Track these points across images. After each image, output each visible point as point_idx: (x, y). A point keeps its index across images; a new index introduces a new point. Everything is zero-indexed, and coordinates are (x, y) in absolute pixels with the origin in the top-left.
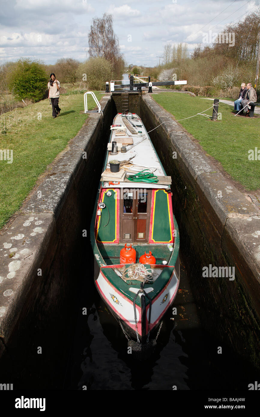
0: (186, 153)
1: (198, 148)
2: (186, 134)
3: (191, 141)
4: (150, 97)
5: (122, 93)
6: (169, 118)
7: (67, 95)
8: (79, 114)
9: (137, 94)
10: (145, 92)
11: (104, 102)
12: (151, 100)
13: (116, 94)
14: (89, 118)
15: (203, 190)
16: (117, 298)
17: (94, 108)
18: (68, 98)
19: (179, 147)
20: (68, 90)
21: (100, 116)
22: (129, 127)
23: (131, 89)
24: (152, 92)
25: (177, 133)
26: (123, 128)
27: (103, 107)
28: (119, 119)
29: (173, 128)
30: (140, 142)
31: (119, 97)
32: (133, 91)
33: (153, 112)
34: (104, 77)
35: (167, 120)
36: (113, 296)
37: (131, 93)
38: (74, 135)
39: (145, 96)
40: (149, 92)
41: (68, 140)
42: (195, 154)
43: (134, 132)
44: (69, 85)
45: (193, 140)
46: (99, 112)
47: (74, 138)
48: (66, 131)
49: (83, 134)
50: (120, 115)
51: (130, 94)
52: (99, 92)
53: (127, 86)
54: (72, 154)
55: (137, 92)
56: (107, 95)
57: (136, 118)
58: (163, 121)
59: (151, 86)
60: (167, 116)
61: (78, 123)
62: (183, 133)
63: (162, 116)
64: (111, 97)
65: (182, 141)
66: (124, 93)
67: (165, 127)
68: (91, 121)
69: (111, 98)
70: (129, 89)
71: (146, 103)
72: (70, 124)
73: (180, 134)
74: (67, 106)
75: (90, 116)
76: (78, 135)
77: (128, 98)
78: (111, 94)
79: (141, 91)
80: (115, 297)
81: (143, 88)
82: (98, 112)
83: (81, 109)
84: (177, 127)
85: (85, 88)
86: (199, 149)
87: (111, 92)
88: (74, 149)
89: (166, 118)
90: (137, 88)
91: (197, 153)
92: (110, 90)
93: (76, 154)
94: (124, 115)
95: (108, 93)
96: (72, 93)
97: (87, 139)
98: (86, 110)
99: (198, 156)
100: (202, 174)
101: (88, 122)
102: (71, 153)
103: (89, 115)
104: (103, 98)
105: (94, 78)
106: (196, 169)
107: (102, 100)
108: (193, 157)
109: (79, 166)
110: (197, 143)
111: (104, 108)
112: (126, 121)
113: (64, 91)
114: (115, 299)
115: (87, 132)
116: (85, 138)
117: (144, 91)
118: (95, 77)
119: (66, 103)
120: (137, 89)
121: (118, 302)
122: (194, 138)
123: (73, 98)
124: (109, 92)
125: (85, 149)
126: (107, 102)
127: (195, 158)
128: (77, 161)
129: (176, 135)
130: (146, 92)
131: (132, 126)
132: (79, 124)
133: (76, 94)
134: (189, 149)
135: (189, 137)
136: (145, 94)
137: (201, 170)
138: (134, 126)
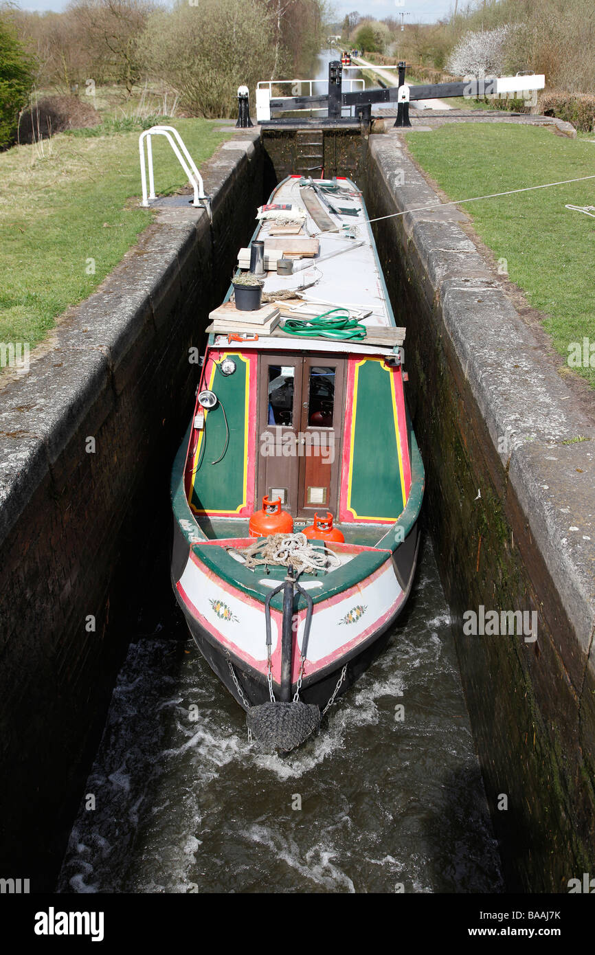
0: (483, 364)
1: (533, 342)
2: (501, 289)
3: (514, 315)
4: (399, 144)
5: (300, 127)
6: (452, 224)
7: (94, 134)
8: (120, 209)
9: (356, 132)
10: (386, 123)
11: (224, 164)
12: (398, 154)
13: (277, 132)
14: (154, 228)
15: (526, 510)
16: (226, 606)
17: (181, 186)
18: (92, 146)
19: (463, 338)
20: (108, 112)
21: (196, 218)
22: (318, 213)
23: (335, 113)
24: (407, 124)
25: (468, 284)
26: (298, 213)
27: (216, 184)
28: (289, 191)
29: (456, 267)
30: (342, 253)
31: (290, 143)
32: (339, 122)
33: (398, 200)
34: (241, 64)
35: (440, 233)
36: (217, 604)
37: (331, 126)
38: (85, 294)
39: (381, 138)
40: (397, 124)
41: (57, 310)
42: (516, 367)
43: (328, 225)
44: (113, 92)
45: (523, 313)
46: (197, 203)
47: (83, 303)
48: (58, 276)
49: (119, 287)
50: (296, 179)
51: (328, 133)
52: (214, 126)
53: (320, 101)
54: (60, 365)
55: (356, 126)
56: (239, 137)
57: (345, 190)
58: (424, 236)
59: (407, 100)
60: (444, 218)
61: (109, 245)
62: (489, 284)
63: (425, 216)
64: (255, 143)
65: (477, 318)
66: (307, 127)
67: (429, 263)
68: (159, 238)
69: (253, 148)
70: (323, 111)
71: (380, 169)
72: (79, 247)
73: (476, 290)
74: (83, 178)
75: (160, 219)
76: (101, 292)
77: (322, 149)
78: (257, 131)
79: (370, 120)
80: (222, 604)
81: (376, 108)
82: (192, 202)
83: (131, 190)
84: (473, 262)
85: (165, 106)
86: (535, 349)
87: (259, 123)
88: (73, 345)
89: (440, 226)
90: (353, 107)
91: (525, 365)
92: (255, 117)
93: (74, 364)
94: (308, 181)
95: (248, 130)
96: (113, 127)
97: (129, 306)
98: (148, 196)
99: (527, 377)
100: (526, 448)
101: (146, 242)
102: (56, 360)
103: (158, 213)
104: (226, 147)
105: (205, 68)
106: (509, 428)
107: (219, 157)
108: (507, 380)
109: (78, 411)
110: (537, 324)
111: (217, 189)
112: (310, 198)
113: (92, 118)
114: (222, 610)
115: (133, 281)
116: (123, 305)
117: (381, 118)
118: (207, 63)
119: (84, 167)
120: (357, 112)
121: (228, 616)
122: (526, 304)
123: (114, 146)
124: (250, 124)
125: (113, 345)
126: (234, 164)
127: (513, 382)
128: (73, 391)
129: (463, 292)
130: (388, 123)
131: (327, 210)
132: (113, 248)
133: (129, 130)
134: (500, 348)
135: (509, 299)
136: (383, 132)
137: (526, 431)
138: (334, 211)
